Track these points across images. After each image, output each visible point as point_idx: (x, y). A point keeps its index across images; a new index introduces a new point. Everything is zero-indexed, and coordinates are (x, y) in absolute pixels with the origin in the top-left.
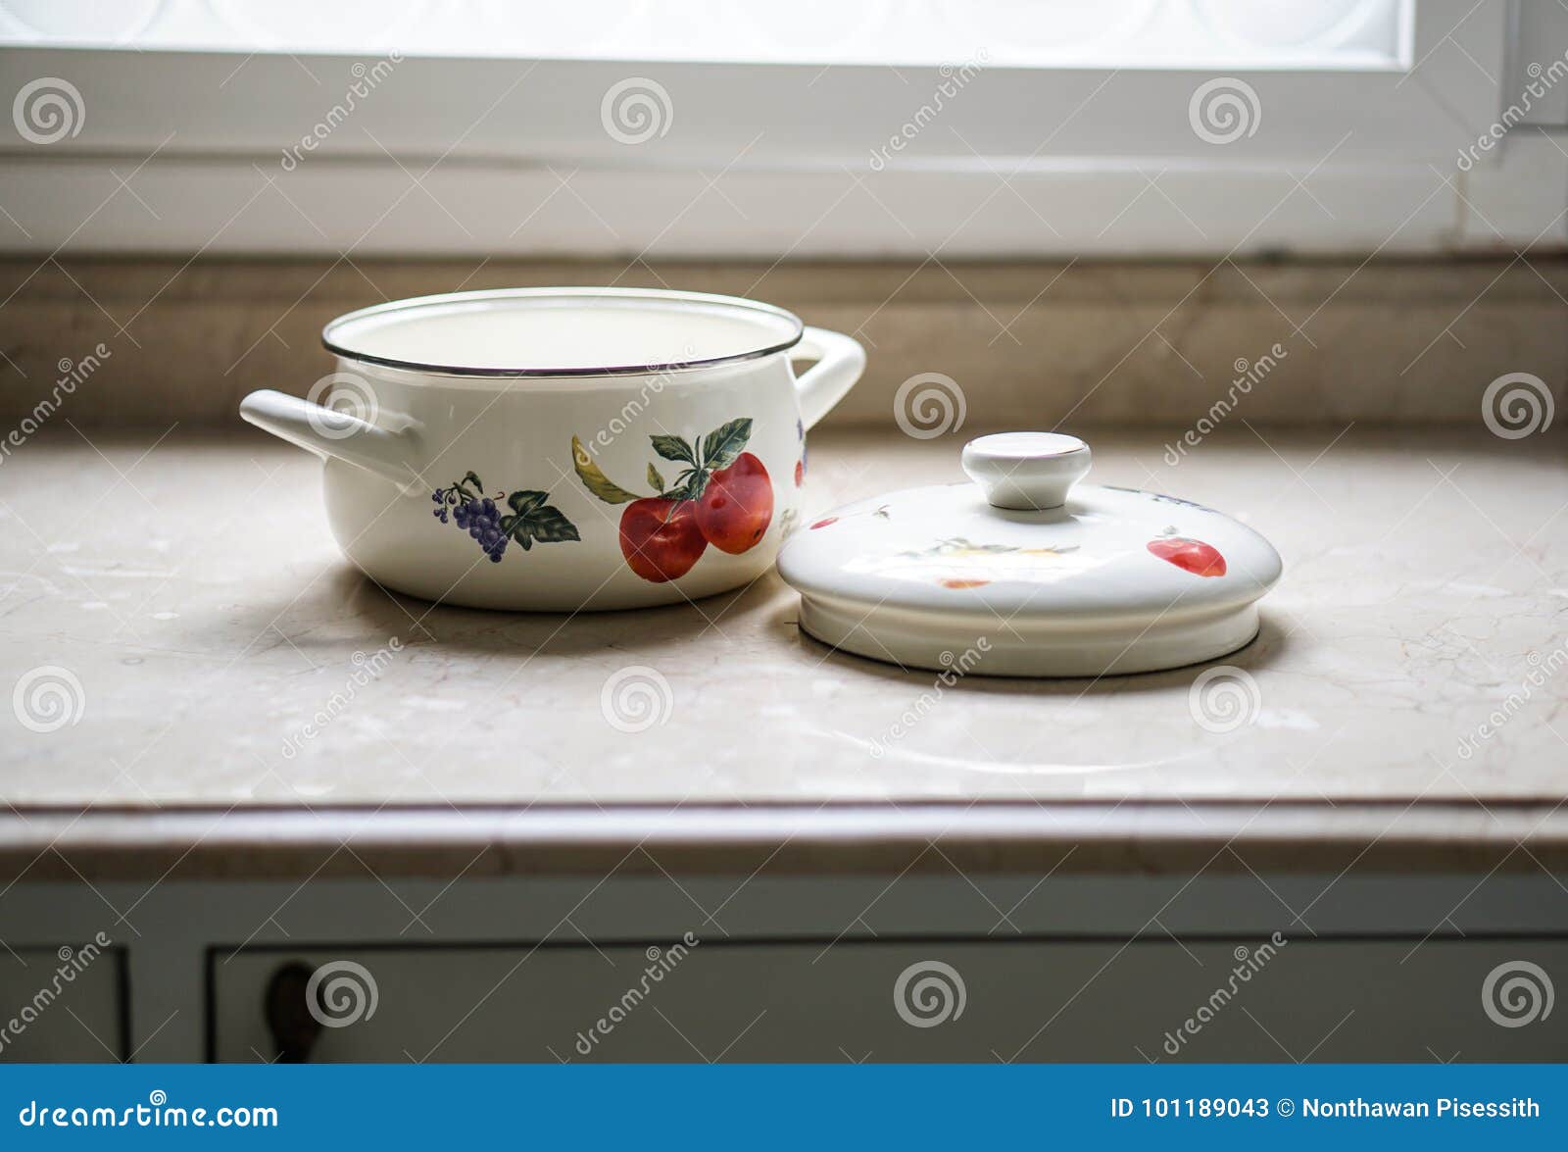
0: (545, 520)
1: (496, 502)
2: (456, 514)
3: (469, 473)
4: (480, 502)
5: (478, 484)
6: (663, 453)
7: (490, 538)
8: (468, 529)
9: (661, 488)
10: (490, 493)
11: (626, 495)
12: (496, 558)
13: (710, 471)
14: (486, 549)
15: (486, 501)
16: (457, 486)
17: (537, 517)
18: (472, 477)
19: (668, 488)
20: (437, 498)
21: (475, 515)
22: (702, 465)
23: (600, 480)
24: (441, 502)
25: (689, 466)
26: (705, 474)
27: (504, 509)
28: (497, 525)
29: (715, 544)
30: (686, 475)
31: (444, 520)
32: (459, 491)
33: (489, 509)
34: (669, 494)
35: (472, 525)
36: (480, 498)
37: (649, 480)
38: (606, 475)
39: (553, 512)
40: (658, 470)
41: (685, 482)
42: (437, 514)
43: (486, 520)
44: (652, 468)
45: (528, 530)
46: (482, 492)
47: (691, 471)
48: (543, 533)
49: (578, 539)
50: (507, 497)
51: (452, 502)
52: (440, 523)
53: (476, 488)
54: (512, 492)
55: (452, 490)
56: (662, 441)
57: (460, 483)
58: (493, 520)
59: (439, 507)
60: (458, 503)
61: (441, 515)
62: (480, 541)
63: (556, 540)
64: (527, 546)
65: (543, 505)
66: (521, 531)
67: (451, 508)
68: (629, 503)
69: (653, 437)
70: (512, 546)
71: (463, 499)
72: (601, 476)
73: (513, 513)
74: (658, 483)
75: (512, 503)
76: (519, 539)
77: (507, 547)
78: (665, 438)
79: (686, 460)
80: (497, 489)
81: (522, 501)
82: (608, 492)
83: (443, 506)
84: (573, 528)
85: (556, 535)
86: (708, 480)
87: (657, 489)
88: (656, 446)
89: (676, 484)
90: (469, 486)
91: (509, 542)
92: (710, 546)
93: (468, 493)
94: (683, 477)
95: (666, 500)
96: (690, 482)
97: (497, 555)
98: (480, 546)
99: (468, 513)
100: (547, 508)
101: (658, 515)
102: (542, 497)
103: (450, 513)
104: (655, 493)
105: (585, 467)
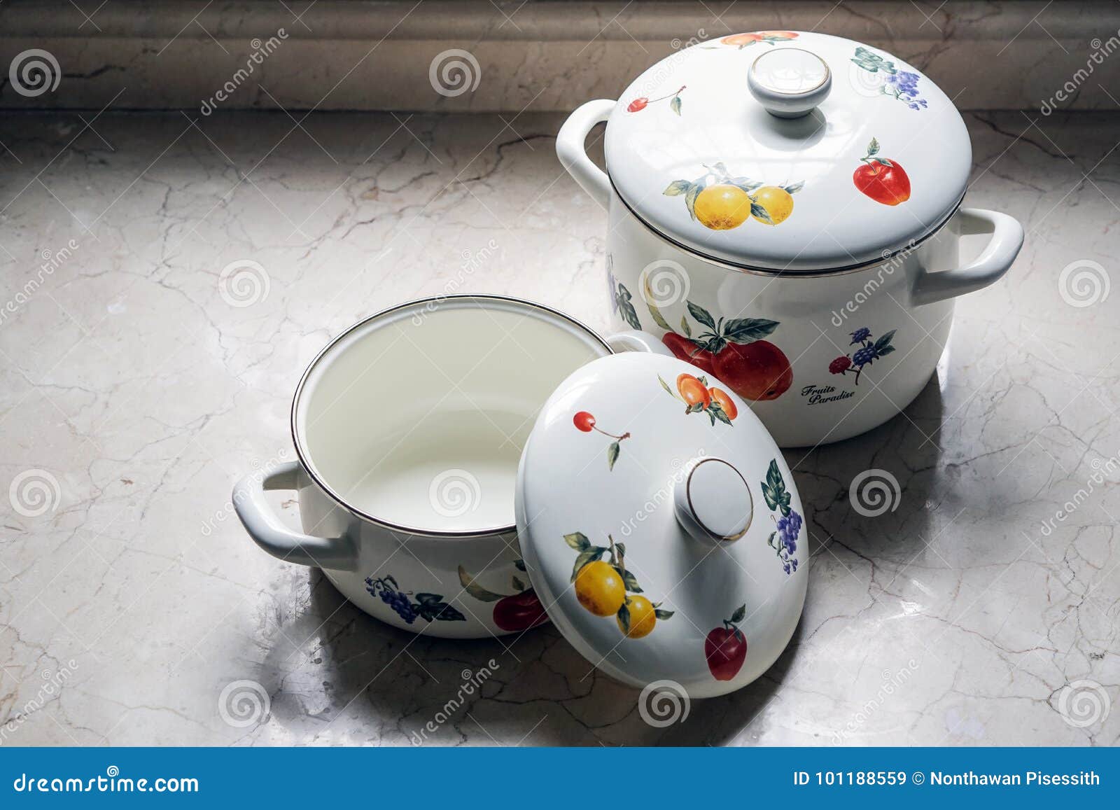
0: (441, 609)
1: (408, 595)
2: (381, 594)
3: (389, 576)
4: (397, 594)
5: (395, 583)
7: (404, 613)
8: (390, 604)
9: (522, 589)
10: (403, 589)
11: (496, 596)
12: (409, 622)
14: (402, 616)
16: (380, 580)
17: (436, 607)
18: (390, 579)
19: (526, 588)
21: (393, 598)
23: (480, 590)
24: (370, 585)
27: (413, 600)
28: (409, 607)
31: (373, 594)
32: (382, 583)
33: (403, 598)
34: (527, 591)
35: (392, 603)
36: (397, 592)
37: (514, 586)
38: (483, 587)
39: (446, 605)
40: (519, 578)
42: (369, 590)
43: (401, 603)
44: (514, 577)
45: (430, 613)
46: (398, 588)
48: (440, 615)
49: (464, 619)
50: (414, 596)
51: (379, 588)
52: (371, 594)
53: (394, 586)
54: (419, 592)
55: (378, 582)
57: (383, 579)
58: (406, 604)
59: (369, 587)
60: (382, 589)
61: (371, 591)
62: (398, 613)
63: (449, 620)
64: (429, 620)
65: (442, 601)
66: (425, 613)
68: (498, 601)
69: (515, 562)
70: (419, 617)
71: (385, 589)
72: (479, 586)
73: (419, 603)
74: (519, 586)
75: (419, 598)
76: (424, 616)
77: (417, 618)
80: (408, 588)
81: (425, 599)
82: (485, 596)
83: (372, 587)
85: (449, 618)
87: (519, 589)
88: (518, 566)
90: (388, 582)
91: (417, 616)
93: (388, 586)
97: (410, 620)
98: (399, 615)
99: (388, 597)
100: (442, 603)
101: (520, 603)
102: (438, 598)
103: (377, 592)
104: (517, 592)
105: (468, 583)
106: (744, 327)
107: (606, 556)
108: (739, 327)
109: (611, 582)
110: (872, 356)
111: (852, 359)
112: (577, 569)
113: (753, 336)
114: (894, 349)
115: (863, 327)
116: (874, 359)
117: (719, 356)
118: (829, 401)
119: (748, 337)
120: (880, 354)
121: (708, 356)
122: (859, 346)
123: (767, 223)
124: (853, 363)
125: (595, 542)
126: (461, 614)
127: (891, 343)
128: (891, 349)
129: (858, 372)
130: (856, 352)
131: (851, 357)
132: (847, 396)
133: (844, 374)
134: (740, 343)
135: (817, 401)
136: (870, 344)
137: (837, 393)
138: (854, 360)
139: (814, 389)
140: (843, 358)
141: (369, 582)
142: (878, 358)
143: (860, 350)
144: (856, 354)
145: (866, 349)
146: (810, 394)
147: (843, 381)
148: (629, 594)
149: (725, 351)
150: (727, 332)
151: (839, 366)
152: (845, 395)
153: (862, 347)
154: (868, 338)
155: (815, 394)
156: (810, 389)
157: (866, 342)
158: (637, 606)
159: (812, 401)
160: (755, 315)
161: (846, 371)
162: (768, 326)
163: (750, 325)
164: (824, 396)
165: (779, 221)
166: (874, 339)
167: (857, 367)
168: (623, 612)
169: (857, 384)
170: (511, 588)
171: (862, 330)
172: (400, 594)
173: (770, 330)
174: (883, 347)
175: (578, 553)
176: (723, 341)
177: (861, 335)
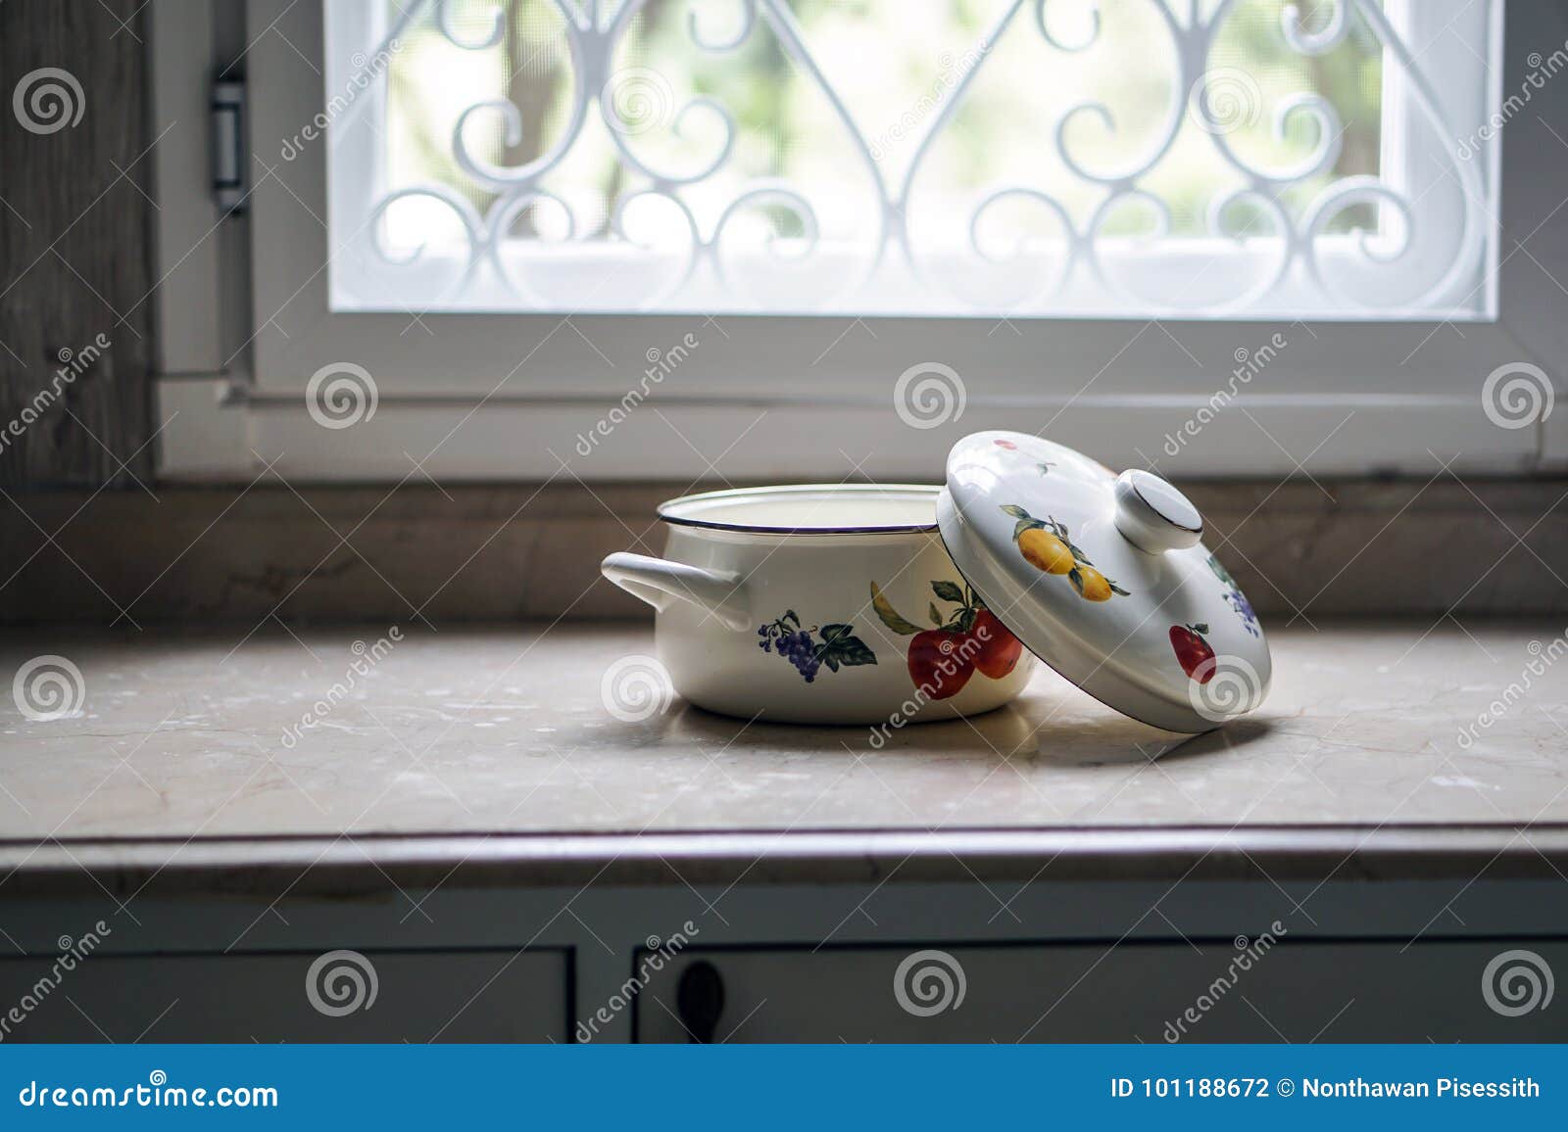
0: (850, 647)
1: (811, 634)
2: (778, 644)
3: (789, 611)
4: (797, 634)
5: (795, 619)
6: (941, 595)
7: (805, 663)
8: (788, 656)
9: (940, 623)
10: (805, 627)
11: (913, 628)
12: (810, 679)
13: (977, 610)
14: (802, 673)
15: (802, 634)
16: (779, 623)
17: (842, 645)
18: (791, 615)
19: (945, 623)
20: (763, 632)
21: (792, 645)
22: (971, 605)
23: (893, 615)
24: (765, 635)
25: (961, 606)
26: (973, 612)
27: (817, 639)
28: (811, 653)
29: (980, 670)
30: (957, 614)
31: (768, 650)
32: (781, 626)
33: (805, 639)
34: (947, 627)
35: (791, 652)
36: (797, 631)
37: (931, 617)
38: (897, 612)
39: (855, 640)
40: (938, 608)
41: (957, 619)
42: (762, 645)
43: (802, 648)
44: (933, 606)
45: (836, 656)
46: (799, 627)
47: (961, 610)
48: (848, 658)
49: (876, 663)
50: (820, 630)
51: (775, 635)
52: (765, 653)
53: (794, 623)
54: (823, 626)
55: (775, 625)
56: (941, 586)
57: (781, 620)
58: (808, 649)
59: (763, 639)
60: (780, 636)
61: (766, 646)
62: (797, 666)
63: (858, 664)
64: (835, 669)
65: (850, 635)
66: (831, 657)
67: (774, 640)
68: (915, 634)
69: (932, 582)
70: (823, 668)
71: (783, 633)
72: (893, 612)
73: (823, 642)
74: (937, 618)
75: (824, 634)
76: (828, 663)
77: (819, 670)
78: (942, 583)
79: (959, 601)
80: (811, 624)
81: (832, 633)
82: (898, 625)
83: (768, 638)
84: (872, 654)
85: (859, 660)
86: (975, 617)
87: (937, 623)
88: (936, 589)
89: (951, 620)
90: (789, 622)
91: (821, 666)
92: (976, 670)
93: (788, 627)
94: (954, 616)
95: (943, 633)
96: (962, 618)
97: (811, 676)
98: (798, 670)
99: (786, 645)
100: (851, 637)
101: (936, 643)
102: (847, 630)
103: (772, 643)
104: (935, 627)
105: (881, 605)
107: (1048, 529)
109: (1058, 550)
112: (1019, 531)
125: (1034, 515)
148: (1078, 562)
158: (1088, 575)
168: (1074, 574)
170: (929, 619)
175: (1018, 520)
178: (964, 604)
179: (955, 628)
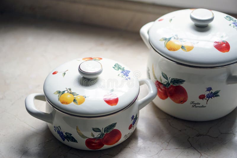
3: (59, 126)
6: (95, 131)
7: (62, 138)
9: (94, 137)
11: (86, 137)
13: (105, 133)
17: (70, 137)
19: (95, 137)
22: (103, 133)
27: (65, 134)
28: (63, 136)
29: (106, 145)
33: (62, 133)
39: (72, 137)
40: (93, 133)
41: (99, 136)
44: (92, 133)
45: (69, 139)
46: (61, 130)
47: (100, 134)
48: (71, 140)
54: (66, 132)
55: (57, 128)
63: (74, 142)
64: (69, 141)
68: (87, 139)
69: (92, 128)
70: (66, 140)
71: (58, 130)
72: (82, 133)
73: (66, 135)
74: (93, 136)
76: (67, 139)
78: (95, 128)
81: (67, 134)
82: (83, 136)
86: (104, 135)
88: (93, 130)
89: (97, 136)
90: (59, 128)
95: (95, 139)
97: (64, 140)
99: (59, 132)
100: (72, 136)
101: (93, 141)
102: (71, 135)
103: (56, 130)
104: (93, 137)
105: (79, 131)
106: (175, 81)
108: (174, 81)
110: (212, 96)
111: (206, 96)
113: (178, 84)
114: (219, 96)
115: (210, 87)
116: (213, 98)
117: (168, 89)
118: (198, 107)
119: (177, 84)
120: (215, 96)
121: (166, 88)
122: (208, 92)
123: (185, 51)
124: (206, 97)
126: (76, 141)
127: (219, 94)
128: (218, 96)
129: (208, 101)
130: (207, 94)
131: (206, 95)
132: (204, 107)
133: (203, 100)
134: (174, 85)
135: (195, 107)
136: (212, 93)
137: (201, 105)
138: (207, 96)
139: (194, 103)
140: (203, 95)
141: (55, 127)
142: (214, 97)
143: (209, 94)
144: (207, 95)
145: (210, 94)
146: (193, 104)
147: (203, 102)
149: (170, 87)
150: (171, 82)
151: (202, 97)
152: (203, 106)
153: (209, 93)
154: (211, 90)
155: (194, 105)
156: (193, 102)
157: (211, 92)
159: (193, 106)
160: (178, 78)
161: (204, 99)
162: (182, 81)
163: (177, 80)
164: (197, 105)
165: (188, 51)
166: (213, 91)
167: (207, 99)
169: (207, 104)
170: (91, 136)
171: (209, 88)
172: (62, 132)
173: (183, 83)
174: (216, 94)
176: (170, 84)
177: (209, 89)
178: (101, 132)
179: (98, 138)
